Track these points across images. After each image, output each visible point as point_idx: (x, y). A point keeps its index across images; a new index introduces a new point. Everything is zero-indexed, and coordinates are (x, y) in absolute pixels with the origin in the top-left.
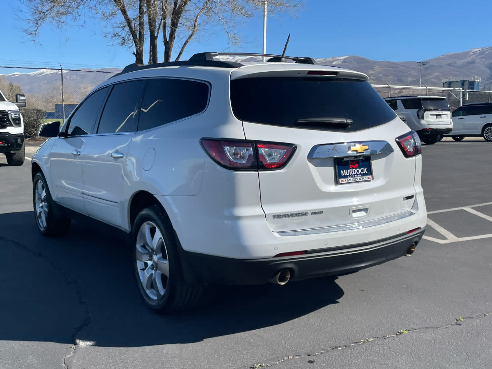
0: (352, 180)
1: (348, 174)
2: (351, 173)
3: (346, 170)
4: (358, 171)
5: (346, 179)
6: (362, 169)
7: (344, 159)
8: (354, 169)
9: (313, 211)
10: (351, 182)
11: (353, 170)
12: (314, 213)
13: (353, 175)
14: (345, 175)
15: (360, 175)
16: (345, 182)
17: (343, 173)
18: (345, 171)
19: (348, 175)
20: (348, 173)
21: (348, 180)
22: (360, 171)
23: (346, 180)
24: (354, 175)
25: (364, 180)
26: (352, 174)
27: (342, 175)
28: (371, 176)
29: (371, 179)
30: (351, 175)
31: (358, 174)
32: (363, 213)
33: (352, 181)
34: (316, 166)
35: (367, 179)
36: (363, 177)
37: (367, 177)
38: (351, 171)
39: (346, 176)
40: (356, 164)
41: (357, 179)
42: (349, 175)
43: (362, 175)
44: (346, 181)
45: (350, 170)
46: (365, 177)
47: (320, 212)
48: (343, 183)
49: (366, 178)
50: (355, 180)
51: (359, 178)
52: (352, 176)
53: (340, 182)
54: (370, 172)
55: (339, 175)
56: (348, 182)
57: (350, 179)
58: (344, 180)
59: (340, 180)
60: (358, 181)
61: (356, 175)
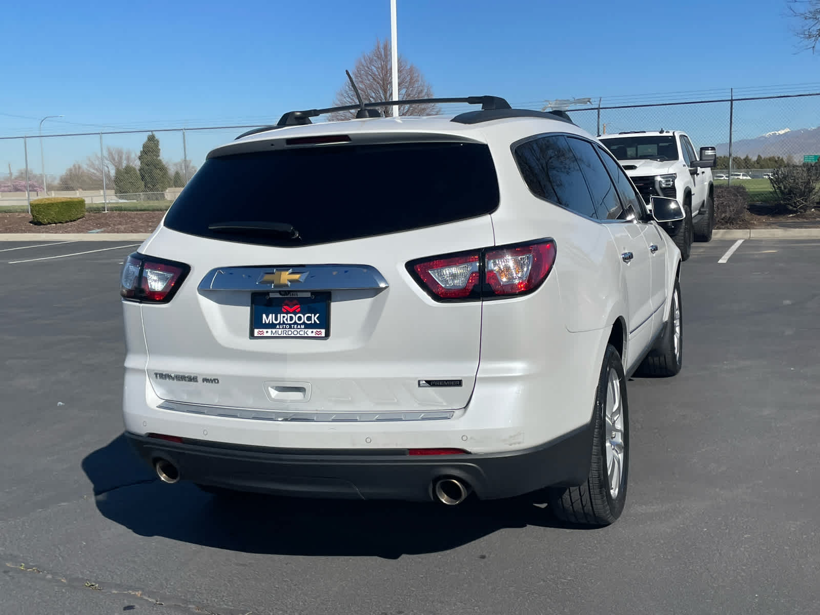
0: (280, 333)
1: (278, 322)
2: (283, 321)
3: (274, 315)
4: (300, 318)
5: (269, 330)
6: (310, 315)
7: (269, 295)
8: (291, 313)
9: (205, 377)
10: (277, 335)
11: (289, 315)
12: (205, 380)
13: (288, 324)
14: (271, 322)
15: (303, 326)
16: (266, 335)
17: (267, 318)
18: (271, 315)
19: (277, 324)
20: (276, 319)
21: (272, 331)
22: (304, 319)
23: (268, 332)
24: (290, 325)
25: (306, 335)
26: (286, 322)
27: (264, 322)
28: (323, 331)
29: (323, 335)
30: (281, 324)
31: (298, 324)
32: (298, 395)
33: (282, 335)
34: (219, 301)
35: (313, 335)
36: (306, 330)
37: (315, 330)
38: (284, 317)
39: (272, 326)
40: (297, 304)
41: (295, 333)
42: (279, 324)
43: (307, 326)
44: (269, 334)
45: (282, 315)
46: (310, 330)
47: (215, 380)
48: (262, 335)
49: (312, 332)
50: (287, 333)
51: (298, 330)
52: (284, 326)
53: (256, 334)
54: (325, 323)
55: (256, 322)
56: (273, 335)
57: (277, 330)
58: (265, 330)
59: (256, 331)
60: (292, 335)
61: (293, 326)
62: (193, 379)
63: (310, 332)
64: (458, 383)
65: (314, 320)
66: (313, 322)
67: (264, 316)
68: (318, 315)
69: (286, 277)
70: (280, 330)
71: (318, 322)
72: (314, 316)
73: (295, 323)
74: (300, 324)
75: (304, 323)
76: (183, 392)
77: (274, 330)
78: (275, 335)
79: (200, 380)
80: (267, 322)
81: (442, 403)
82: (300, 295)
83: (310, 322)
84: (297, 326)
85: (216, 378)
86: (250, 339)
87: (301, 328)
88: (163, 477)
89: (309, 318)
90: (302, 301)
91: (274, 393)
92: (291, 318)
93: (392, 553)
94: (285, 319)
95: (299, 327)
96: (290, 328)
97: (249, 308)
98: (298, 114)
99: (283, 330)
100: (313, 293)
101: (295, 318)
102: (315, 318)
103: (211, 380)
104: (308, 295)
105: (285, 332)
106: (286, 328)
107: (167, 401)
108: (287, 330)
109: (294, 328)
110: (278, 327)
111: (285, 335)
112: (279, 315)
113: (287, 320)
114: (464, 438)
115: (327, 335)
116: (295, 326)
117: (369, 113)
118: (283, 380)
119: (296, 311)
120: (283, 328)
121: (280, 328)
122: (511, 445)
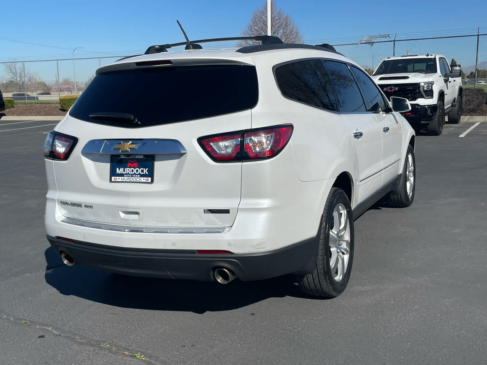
0: (126, 179)
2: (128, 172)
3: (123, 169)
4: (137, 171)
5: (120, 178)
6: (143, 169)
7: (120, 157)
8: (132, 168)
9: (86, 204)
10: (124, 181)
11: (131, 169)
12: (86, 206)
14: (121, 173)
15: (139, 176)
16: (118, 180)
17: (119, 170)
18: (121, 169)
19: (124, 174)
20: (124, 171)
21: (121, 178)
22: (140, 171)
23: (119, 179)
24: (132, 174)
25: (140, 181)
26: (130, 173)
27: (117, 173)
28: (150, 179)
29: (150, 181)
32: (136, 217)
33: (127, 181)
34: (93, 160)
35: (144, 181)
36: (140, 178)
37: (145, 178)
38: (128, 170)
39: (122, 175)
40: (136, 162)
41: (134, 179)
42: (126, 174)
43: (142, 176)
44: (120, 180)
45: (127, 169)
46: (143, 178)
47: (91, 206)
48: (116, 181)
49: (144, 179)
50: (130, 180)
51: (136, 178)
52: (129, 175)
53: (113, 180)
54: (151, 174)
55: (113, 173)
56: (122, 181)
57: (124, 177)
58: (118, 178)
59: (113, 178)
60: (133, 181)
61: (133, 175)
62: (79, 205)
63: (143, 179)
64: (227, 211)
65: (145, 172)
66: (144, 173)
67: (118, 169)
68: (147, 169)
69: (128, 147)
70: (126, 178)
71: (147, 173)
72: (145, 170)
73: (135, 174)
74: (137, 174)
75: (139, 174)
76: (76, 213)
77: (123, 178)
78: (123, 181)
79: (83, 206)
80: (119, 173)
81: (218, 223)
82: (137, 157)
83: (143, 173)
84: (136, 175)
85: (91, 205)
86: (110, 182)
87: (138, 177)
88: (66, 262)
89: (142, 171)
90: (139, 160)
91: (122, 215)
92: (133, 171)
93: (200, 310)
94: (129, 171)
95: (137, 176)
96: (132, 176)
97: (109, 164)
98: (157, 47)
99: (128, 178)
100: (145, 156)
101: (135, 171)
102: (146, 171)
103: (89, 206)
104: (142, 157)
105: (129, 179)
106: (129, 177)
107: (67, 218)
108: (130, 178)
109: (134, 177)
110: (125, 176)
111: (129, 181)
112: (126, 169)
113: (130, 171)
114: (229, 244)
115: (152, 181)
116: (135, 175)
117: (192, 46)
118: (127, 207)
119: (135, 166)
120: (128, 177)
121: (126, 177)
122: (258, 249)
